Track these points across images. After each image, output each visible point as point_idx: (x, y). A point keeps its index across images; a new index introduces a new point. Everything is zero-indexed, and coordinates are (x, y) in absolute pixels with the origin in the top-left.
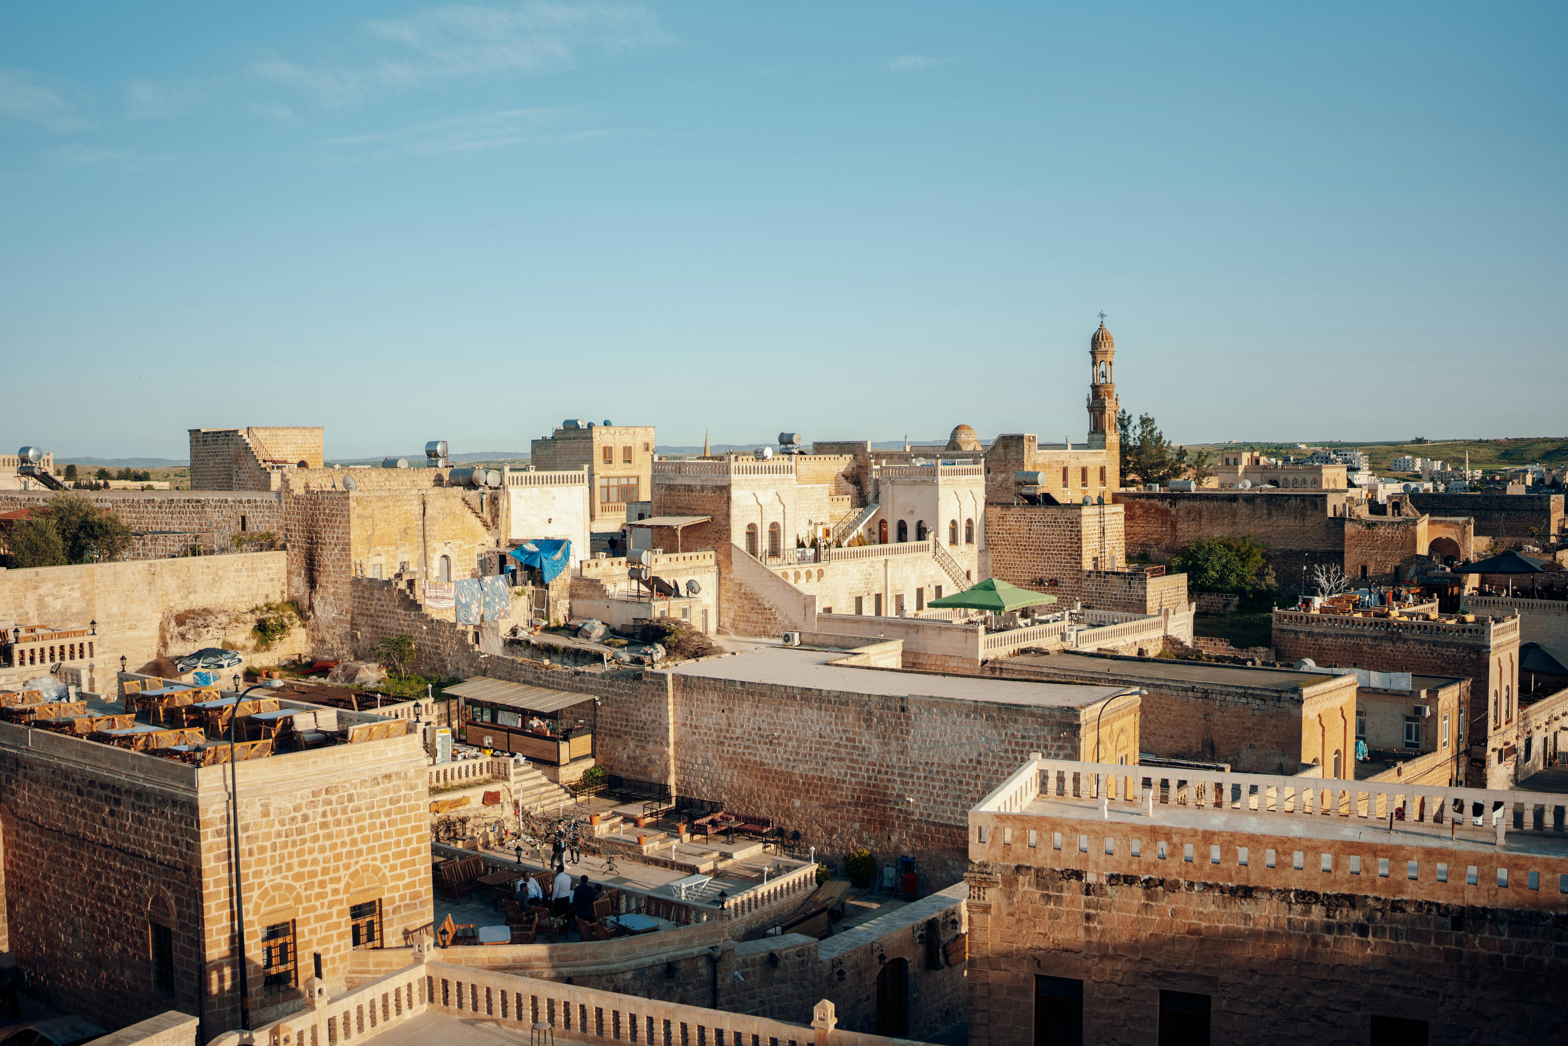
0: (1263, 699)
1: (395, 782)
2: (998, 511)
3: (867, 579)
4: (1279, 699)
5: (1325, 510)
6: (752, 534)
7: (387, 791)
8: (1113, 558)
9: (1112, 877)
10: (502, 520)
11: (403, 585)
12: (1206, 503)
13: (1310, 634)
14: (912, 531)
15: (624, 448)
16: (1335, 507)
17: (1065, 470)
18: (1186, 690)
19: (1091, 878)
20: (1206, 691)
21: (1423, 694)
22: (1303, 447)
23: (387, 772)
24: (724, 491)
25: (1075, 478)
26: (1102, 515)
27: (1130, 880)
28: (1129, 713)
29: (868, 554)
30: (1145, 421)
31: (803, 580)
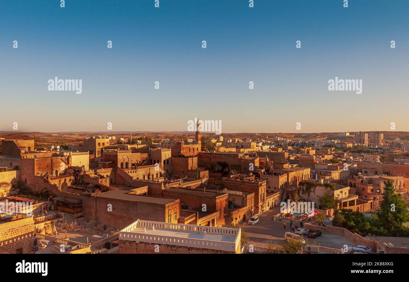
0: (210, 198)
1: (27, 226)
2: (172, 157)
3: (146, 172)
4: (212, 198)
5: (238, 157)
6: (122, 164)
7: (25, 228)
8: (195, 167)
9: (140, 242)
10: (70, 162)
11: (45, 178)
12: (216, 155)
13: (229, 183)
14: (156, 162)
15: (103, 143)
16: (240, 156)
17: (190, 148)
18: (197, 196)
19: (137, 242)
20: (200, 197)
21: (244, 196)
22: (257, 134)
23: (26, 224)
24: (117, 156)
25: (192, 150)
26: (193, 159)
27: (143, 243)
28: (177, 204)
29: (146, 167)
31: (132, 173)
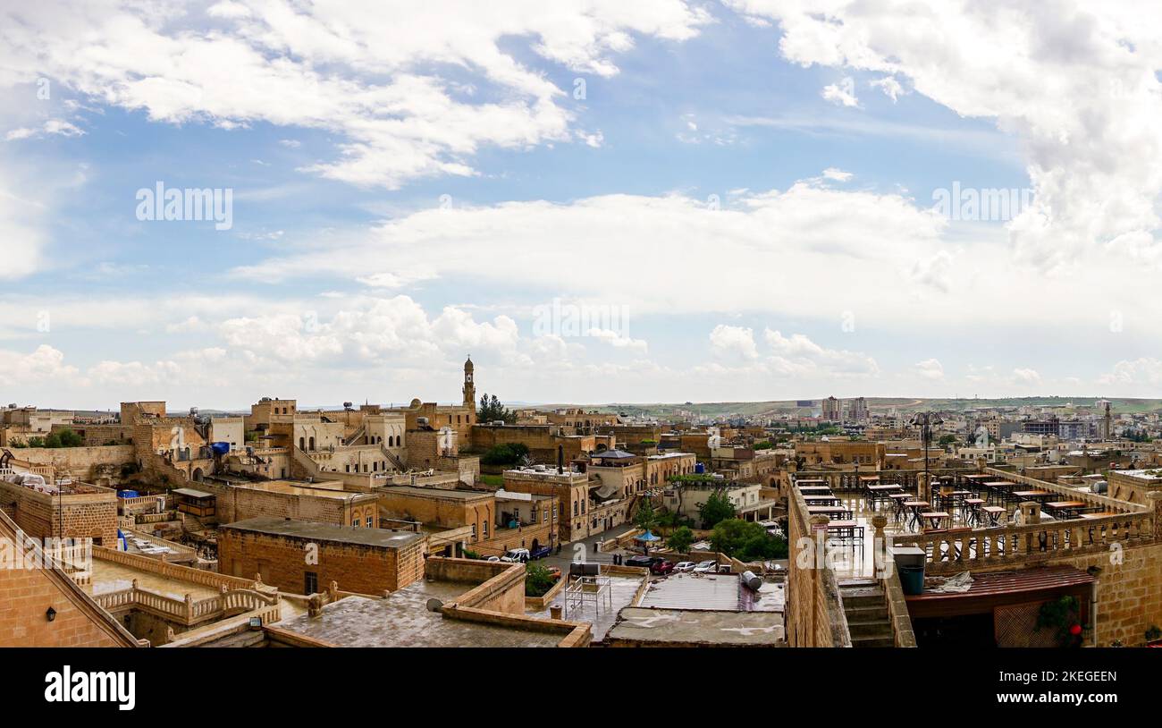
0: (454, 502)
1: (107, 505)
2: (409, 433)
3: (352, 459)
4: (459, 501)
6: (302, 441)
7: (104, 508)
10: (210, 435)
13: (514, 480)
14: (376, 441)
15: (284, 408)
17: (451, 416)
18: (431, 499)
21: (535, 502)
24: (293, 425)
25: (454, 421)
28: (373, 502)
29: (352, 450)
30: (494, 397)
